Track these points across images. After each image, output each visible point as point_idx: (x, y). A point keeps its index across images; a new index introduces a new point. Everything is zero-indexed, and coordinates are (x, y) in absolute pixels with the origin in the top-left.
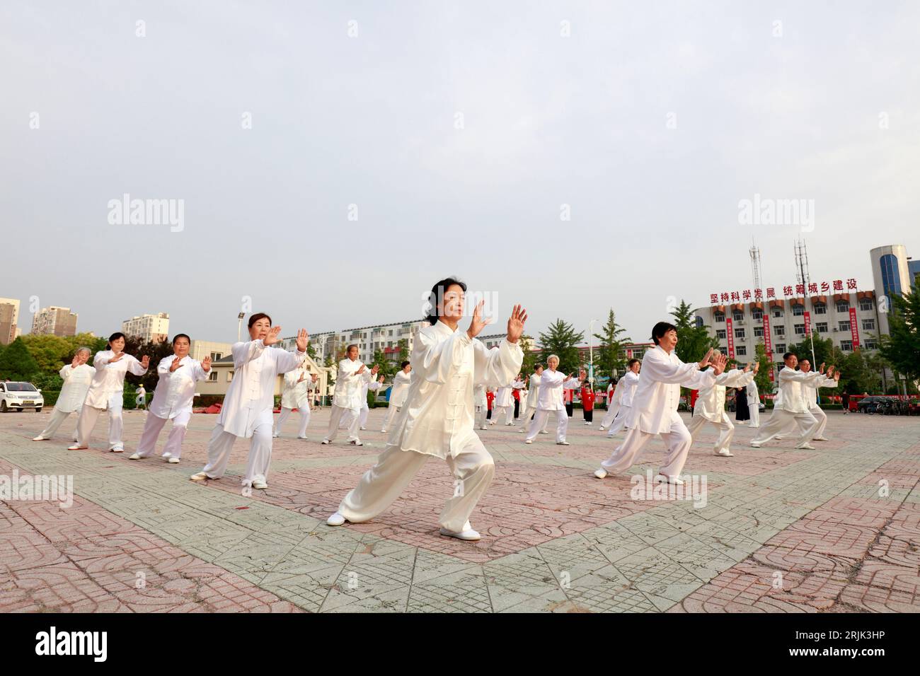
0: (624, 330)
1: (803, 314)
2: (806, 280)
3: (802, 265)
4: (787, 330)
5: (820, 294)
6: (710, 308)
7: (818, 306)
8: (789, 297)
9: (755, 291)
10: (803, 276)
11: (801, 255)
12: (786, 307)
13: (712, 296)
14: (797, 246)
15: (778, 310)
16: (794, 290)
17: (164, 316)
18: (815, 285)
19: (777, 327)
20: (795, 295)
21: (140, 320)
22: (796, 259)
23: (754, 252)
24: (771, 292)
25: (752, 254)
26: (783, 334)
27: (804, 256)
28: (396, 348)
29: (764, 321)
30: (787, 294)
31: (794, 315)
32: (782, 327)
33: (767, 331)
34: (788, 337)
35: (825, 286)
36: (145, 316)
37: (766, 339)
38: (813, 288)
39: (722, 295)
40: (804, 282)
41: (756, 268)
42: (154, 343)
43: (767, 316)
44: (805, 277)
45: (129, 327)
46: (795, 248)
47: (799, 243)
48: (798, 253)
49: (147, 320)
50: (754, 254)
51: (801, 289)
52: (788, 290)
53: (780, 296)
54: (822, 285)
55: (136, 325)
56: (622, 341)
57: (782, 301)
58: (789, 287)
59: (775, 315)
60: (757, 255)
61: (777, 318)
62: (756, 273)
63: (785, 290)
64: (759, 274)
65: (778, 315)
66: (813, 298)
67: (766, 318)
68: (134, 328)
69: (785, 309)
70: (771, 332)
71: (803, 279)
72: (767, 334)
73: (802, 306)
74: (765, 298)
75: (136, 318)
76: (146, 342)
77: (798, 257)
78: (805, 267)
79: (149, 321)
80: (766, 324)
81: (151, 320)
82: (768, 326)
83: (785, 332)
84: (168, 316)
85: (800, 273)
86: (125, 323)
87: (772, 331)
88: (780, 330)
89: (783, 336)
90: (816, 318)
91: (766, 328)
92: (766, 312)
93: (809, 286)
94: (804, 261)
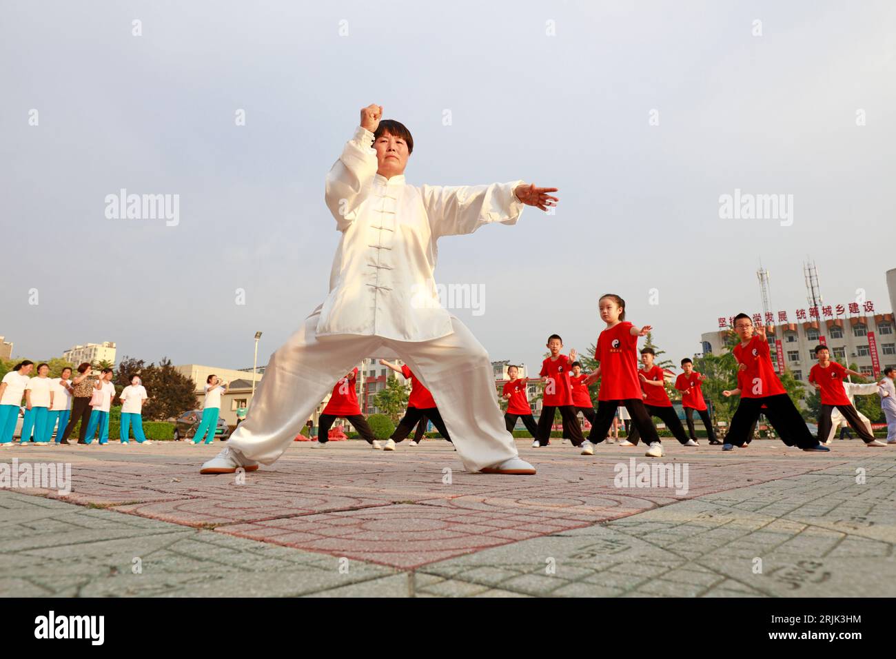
0: (663, 352)
1: (818, 338)
2: (818, 303)
3: (812, 288)
4: (801, 355)
5: (835, 317)
6: (719, 333)
7: (833, 330)
8: (803, 321)
9: (766, 315)
10: (814, 299)
11: (811, 277)
12: (801, 331)
13: (720, 320)
14: (807, 268)
15: (791, 335)
16: (808, 313)
17: (110, 346)
18: (829, 308)
19: (791, 352)
20: (810, 319)
21: (82, 350)
22: (806, 281)
23: (761, 274)
24: (783, 316)
25: (760, 276)
26: (798, 359)
27: (814, 278)
28: (379, 377)
29: (776, 346)
30: (800, 318)
31: (809, 339)
32: (797, 352)
33: (780, 357)
34: (803, 363)
35: (840, 309)
36: (89, 345)
37: (779, 365)
38: (827, 311)
39: (731, 319)
40: (816, 305)
41: (764, 291)
42: (156, 367)
43: (780, 341)
44: (817, 300)
45: (70, 357)
46: (805, 269)
47: (808, 265)
48: (808, 275)
49: (91, 350)
50: (761, 276)
51: (814, 312)
52: (800, 314)
53: (792, 320)
54: (837, 308)
55: (78, 356)
56: (662, 363)
57: (795, 325)
58: (802, 310)
59: (788, 339)
60: (765, 276)
61: (791, 343)
62: (765, 296)
63: (797, 313)
64: (768, 298)
65: (791, 339)
66: (828, 322)
67: (779, 343)
68: (76, 358)
69: (799, 332)
70: (785, 358)
71: (815, 302)
72: (781, 360)
73: (817, 330)
74: (776, 322)
75: (78, 347)
76: (145, 366)
77: (808, 279)
78: (816, 289)
79: (93, 351)
80: (779, 350)
81: (95, 349)
82: (781, 352)
83: (800, 358)
84: (114, 345)
85: (811, 296)
86: (65, 354)
87: (786, 356)
88: (794, 356)
89: (798, 362)
90: (832, 343)
91: (780, 353)
92: (779, 337)
93: (823, 309)
94: (815, 283)
